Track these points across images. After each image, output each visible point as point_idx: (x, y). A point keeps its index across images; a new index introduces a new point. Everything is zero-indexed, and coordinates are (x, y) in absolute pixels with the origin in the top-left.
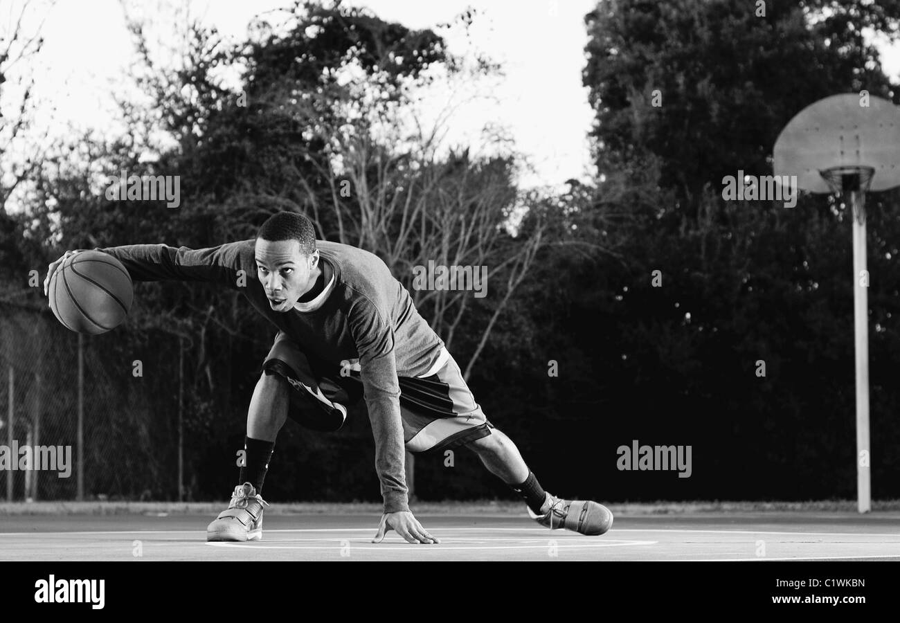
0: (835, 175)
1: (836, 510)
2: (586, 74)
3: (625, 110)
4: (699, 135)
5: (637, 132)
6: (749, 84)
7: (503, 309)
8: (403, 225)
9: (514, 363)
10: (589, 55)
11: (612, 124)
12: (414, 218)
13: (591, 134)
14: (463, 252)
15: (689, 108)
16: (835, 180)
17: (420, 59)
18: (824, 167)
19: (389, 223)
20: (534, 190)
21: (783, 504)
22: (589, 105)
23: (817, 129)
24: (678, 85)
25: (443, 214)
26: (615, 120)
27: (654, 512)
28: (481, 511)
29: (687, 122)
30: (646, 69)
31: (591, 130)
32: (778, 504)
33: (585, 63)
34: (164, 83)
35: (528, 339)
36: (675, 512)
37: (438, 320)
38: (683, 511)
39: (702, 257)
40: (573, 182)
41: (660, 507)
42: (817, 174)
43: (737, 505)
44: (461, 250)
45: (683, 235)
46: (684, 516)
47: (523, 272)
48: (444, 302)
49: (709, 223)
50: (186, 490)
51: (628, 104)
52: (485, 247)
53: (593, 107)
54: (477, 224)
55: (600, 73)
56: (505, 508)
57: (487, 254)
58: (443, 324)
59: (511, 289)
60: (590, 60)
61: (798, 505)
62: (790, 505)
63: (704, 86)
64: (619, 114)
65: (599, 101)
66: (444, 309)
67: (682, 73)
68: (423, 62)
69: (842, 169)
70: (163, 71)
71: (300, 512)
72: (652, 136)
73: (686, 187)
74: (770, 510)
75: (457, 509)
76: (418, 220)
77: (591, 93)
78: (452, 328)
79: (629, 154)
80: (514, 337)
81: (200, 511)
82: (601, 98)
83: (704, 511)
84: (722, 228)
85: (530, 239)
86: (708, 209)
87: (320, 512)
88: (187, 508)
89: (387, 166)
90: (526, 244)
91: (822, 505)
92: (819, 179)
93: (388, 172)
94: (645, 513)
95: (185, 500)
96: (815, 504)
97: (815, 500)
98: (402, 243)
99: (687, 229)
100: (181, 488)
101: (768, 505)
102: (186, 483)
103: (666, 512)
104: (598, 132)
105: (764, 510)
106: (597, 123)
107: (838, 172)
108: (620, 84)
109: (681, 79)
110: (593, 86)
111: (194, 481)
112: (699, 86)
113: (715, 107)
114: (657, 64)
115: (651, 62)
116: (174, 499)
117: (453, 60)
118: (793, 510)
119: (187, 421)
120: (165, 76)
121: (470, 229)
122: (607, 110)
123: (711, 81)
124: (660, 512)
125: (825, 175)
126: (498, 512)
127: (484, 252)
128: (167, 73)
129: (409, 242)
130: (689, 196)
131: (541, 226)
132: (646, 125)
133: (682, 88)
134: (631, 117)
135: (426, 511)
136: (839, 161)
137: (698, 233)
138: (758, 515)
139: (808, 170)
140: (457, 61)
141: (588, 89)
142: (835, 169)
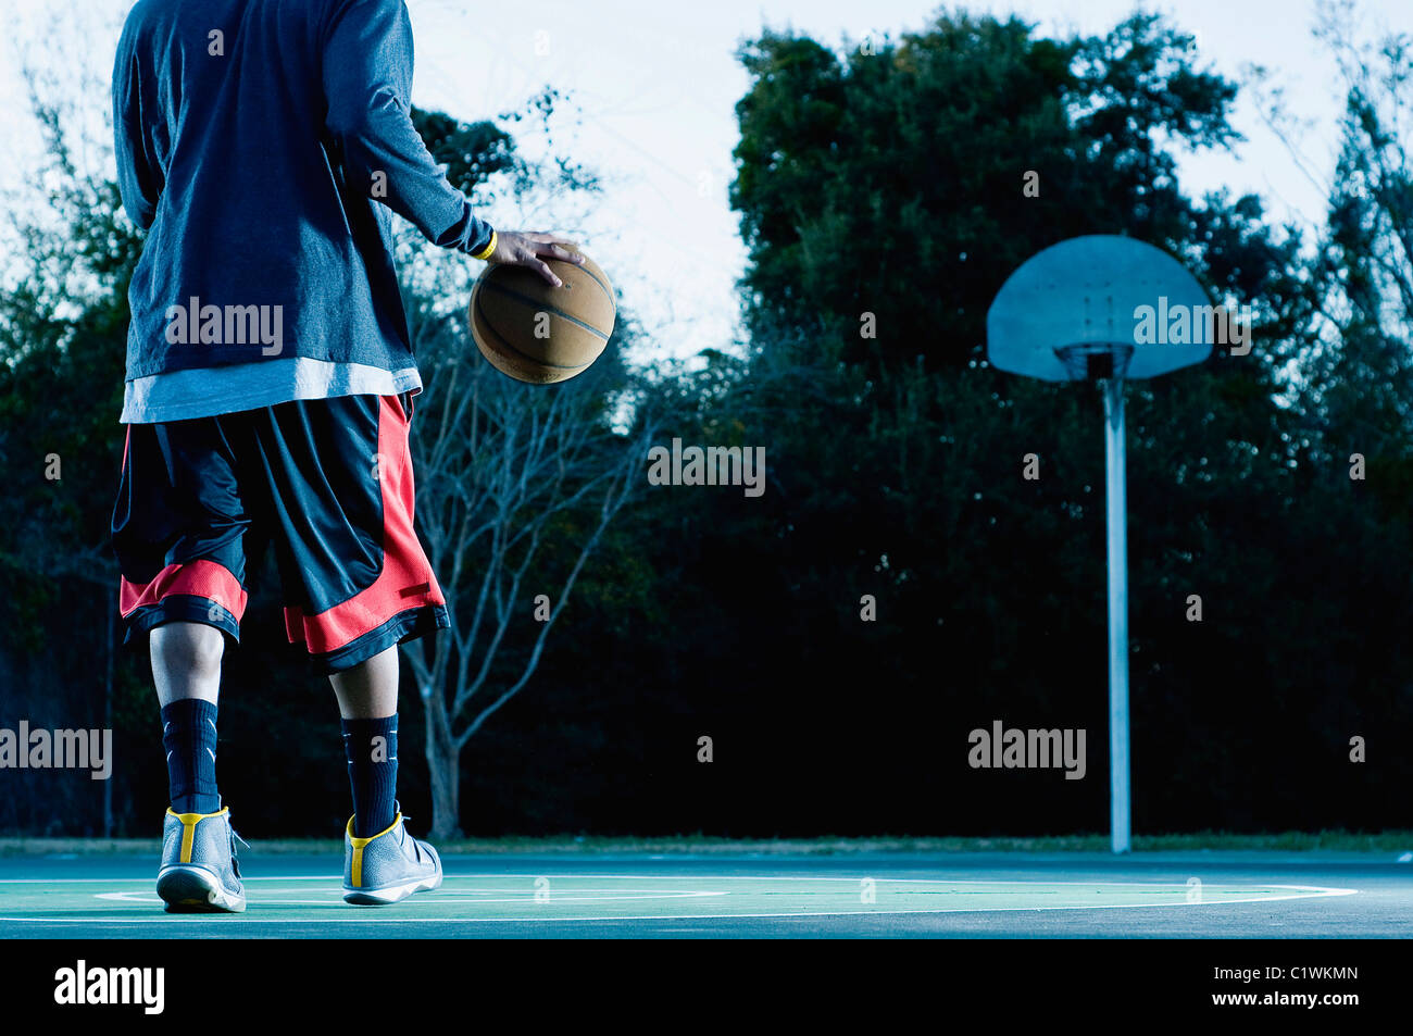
0: (1079, 355)
1: (1082, 850)
2: (736, 190)
3: (794, 247)
4: (902, 285)
5: (809, 280)
6: (977, 209)
7: (593, 549)
8: (445, 422)
9: (618, 629)
10: (740, 162)
11: (775, 268)
12: (460, 412)
13: (741, 283)
14: (534, 463)
15: (887, 245)
16: (1075, 362)
17: (475, 167)
18: (1062, 343)
19: (423, 419)
20: (653, 367)
21: (1006, 841)
22: (740, 240)
23: (1052, 287)
24: (872, 210)
25: (505, 405)
26: (778, 261)
27: (813, 853)
28: (556, 852)
29: (883, 265)
30: (826, 186)
31: (742, 275)
32: (999, 841)
33: (734, 175)
34: (92, 200)
35: (642, 593)
36: (843, 852)
37: (497, 564)
38: (856, 851)
39: (902, 469)
40: (712, 355)
41: (822, 846)
42: (1050, 352)
43: (938, 843)
44: (532, 459)
45: (874, 436)
46: (857, 858)
47: (625, 494)
48: (505, 536)
49: (913, 418)
50: (116, 820)
51: (796, 238)
52: (568, 455)
53: (746, 242)
54: (557, 419)
55: (757, 189)
56: (592, 847)
57: (571, 465)
58: (503, 570)
59: (606, 518)
60: (741, 170)
61: (1028, 843)
62: (1016, 842)
63: (910, 213)
64: (785, 252)
65: (756, 231)
66: (505, 547)
67: (878, 193)
68: (479, 171)
69: (1087, 346)
70: (89, 180)
71: (284, 853)
72: (832, 287)
73: (882, 364)
74: (987, 849)
75: (518, 848)
76: (467, 417)
77: (745, 219)
78: (517, 576)
79: (798, 314)
80: (619, 589)
81: (134, 851)
82: (759, 228)
83: (888, 851)
84: (931, 424)
85: (635, 443)
86: (911, 396)
87: (316, 853)
88: (113, 847)
89: (422, 332)
90: (630, 451)
91: (1063, 842)
92: (1054, 361)
93: (423, 341)
94: (799, 854)
95: (114, 835)
96: (1053, 841)
97: (1054, 834)
98: (444, 448)
99: (880, 428)
100: (108, 817)
101: (984, 843)
102: (117, 808)
103: (830, 852)
104: (754, 280)
105: (977, 850)
106: (752, 265)
107: (1082, 351)
108: (788, 206)
109: (876, 203)
110: (745, 209)
111: (128, 807)
112: (904, 212)
113: (927, 244)
114: (841, 179)
115: (832, 175)
116: (98, 833)
117: (525, 169)
118: (1021, 849)
119: (118, 715)
120: (93, 188)
121: (547, 428)
122: (766, 244)
123: (922, 205)
124: (821, 853)
125: (1062, 354)
126: (580, 852)
127: (566, 464)
128: (97, 184)
129: (453, 447)
130: (886, 378)
131: (652, 424)
132: (823, 269)
133: (878, 215)
134: (799, 256)
135: (473, 852)
136: (1084, 335)
137: (896, 433)
138: (970, 856)
139: (1038, 347)
140: (531, 170)
141: (739, 215)
142: (1076, 346)
